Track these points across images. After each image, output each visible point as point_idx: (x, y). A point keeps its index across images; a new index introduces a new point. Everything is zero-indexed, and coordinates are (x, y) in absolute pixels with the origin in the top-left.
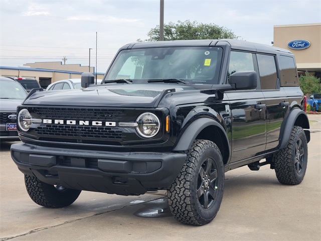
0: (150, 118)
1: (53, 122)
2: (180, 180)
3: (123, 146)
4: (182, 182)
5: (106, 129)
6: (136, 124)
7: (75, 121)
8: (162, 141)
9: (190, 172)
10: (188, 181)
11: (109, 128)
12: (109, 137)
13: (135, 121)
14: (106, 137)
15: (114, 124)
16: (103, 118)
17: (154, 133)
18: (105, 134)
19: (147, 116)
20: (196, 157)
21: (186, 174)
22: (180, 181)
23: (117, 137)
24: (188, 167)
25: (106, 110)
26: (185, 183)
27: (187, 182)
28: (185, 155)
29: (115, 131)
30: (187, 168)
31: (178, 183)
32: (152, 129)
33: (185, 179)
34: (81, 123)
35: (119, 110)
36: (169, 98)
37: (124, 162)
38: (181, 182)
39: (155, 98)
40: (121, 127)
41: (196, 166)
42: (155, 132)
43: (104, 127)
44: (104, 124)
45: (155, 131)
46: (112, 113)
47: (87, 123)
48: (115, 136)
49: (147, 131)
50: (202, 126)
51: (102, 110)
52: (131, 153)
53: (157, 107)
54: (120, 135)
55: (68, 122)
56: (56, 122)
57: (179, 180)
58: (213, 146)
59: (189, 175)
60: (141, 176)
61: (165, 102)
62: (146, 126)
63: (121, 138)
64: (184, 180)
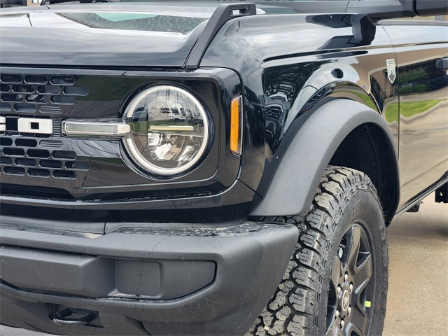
0: (172, 104)
2: (274, 307)
3: (79, 203)
4: (282, 317)
5: (18, 142)
6: (123, 128)
8: (216, 187)
9: (307, 283)
10: (300, 313)
11: (28, 140)
12: (30, 171)
13: (119, 116)
14: (22, 170)
15: (46, 126)
16: (8, 106)
17: (188, 159)
18: (17, 160)
19: (161, 98)
20: (325, 230)
21: (293, 291)
22: (274, 312)
23: (57, 173)
24: (300, 264)
25: (17, 77)
26: (290, 319)
27: (296, 318)
28: (294, 230)
29: (51, 149)
30: (295, 269)
31: (268, 319)
32: (180, 141)
33: (289, 304)
35: (64, 78)
36: (236, 36)
37: (82, 262)
38: (278, 315)
39: (189, 34)
40: (73, 136)
41: (324, 262)
42: (191, 154)
43: (14, 137)
44: (12, 125)
45: (188, 149)
46: (42, 89)
48: (52, 169)
49: (162, 152)
50: (343, 129)
52: (110, 226)
53: (199, 67)
54: (69, 164)
57: (269, 310)
58: (366, 187)
59: (305, 292)
60: (143, 310)
61: (226, 48)
62: (160, 132)
63: (72, 174)
64: (287, 310)
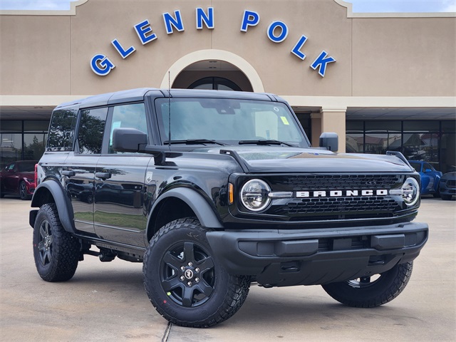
1: (311, 194)
3: (394, 217)
7: (341, 192)
11: (381, 197)
14: (379, 208)
16: (374, 186)
18: (378, 205)
23: (389, 208)
29: (388, 200)
34: (349, 193)
43: (376, 197)
44: (375, 193)
47: (356, 193)
51: (367, 176)
55: (332, 193)
56: (316, 194)
63: (393, 208)
